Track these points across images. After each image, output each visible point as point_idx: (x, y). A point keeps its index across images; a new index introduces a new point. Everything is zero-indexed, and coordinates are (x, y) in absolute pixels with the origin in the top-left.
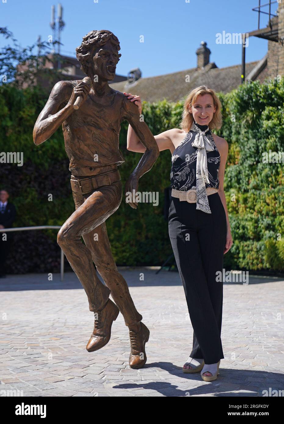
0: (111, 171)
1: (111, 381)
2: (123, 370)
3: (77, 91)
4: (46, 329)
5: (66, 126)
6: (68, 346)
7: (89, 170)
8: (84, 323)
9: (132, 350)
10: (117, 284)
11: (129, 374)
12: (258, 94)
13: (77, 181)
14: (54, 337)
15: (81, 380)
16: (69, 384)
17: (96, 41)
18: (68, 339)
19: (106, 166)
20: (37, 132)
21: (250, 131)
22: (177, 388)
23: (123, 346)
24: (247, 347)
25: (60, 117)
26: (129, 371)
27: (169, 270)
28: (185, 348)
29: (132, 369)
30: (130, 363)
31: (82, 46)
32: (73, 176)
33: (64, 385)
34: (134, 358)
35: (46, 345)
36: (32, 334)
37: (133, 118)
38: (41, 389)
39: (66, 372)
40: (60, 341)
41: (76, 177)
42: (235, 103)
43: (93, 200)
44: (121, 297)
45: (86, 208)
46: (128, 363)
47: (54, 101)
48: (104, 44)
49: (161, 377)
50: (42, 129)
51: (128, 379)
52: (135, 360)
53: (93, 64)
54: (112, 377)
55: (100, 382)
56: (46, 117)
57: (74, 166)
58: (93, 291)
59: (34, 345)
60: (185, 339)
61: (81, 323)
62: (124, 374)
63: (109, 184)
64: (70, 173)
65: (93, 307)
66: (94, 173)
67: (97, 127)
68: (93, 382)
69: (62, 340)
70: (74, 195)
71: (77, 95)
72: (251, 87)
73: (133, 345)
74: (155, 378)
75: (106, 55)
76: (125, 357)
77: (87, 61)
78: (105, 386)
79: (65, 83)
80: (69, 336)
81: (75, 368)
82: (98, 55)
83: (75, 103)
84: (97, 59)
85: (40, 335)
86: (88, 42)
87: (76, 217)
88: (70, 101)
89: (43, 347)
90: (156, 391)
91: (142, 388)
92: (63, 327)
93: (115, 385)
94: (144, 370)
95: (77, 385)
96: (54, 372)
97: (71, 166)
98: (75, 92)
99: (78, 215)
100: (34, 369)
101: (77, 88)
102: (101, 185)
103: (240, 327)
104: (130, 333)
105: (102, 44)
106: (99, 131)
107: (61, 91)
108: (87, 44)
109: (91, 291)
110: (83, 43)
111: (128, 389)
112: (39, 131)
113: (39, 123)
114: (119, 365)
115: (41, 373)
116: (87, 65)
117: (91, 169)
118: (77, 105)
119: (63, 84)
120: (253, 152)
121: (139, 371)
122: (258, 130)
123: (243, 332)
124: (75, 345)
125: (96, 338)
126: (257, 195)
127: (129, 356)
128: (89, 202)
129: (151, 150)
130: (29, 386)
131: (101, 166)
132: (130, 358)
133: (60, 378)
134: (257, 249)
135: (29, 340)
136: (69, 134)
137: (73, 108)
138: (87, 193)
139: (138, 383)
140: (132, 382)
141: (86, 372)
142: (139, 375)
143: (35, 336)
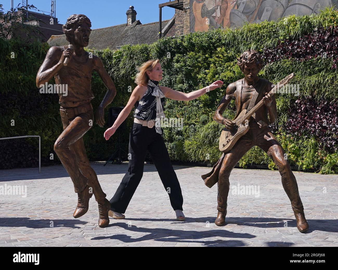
0: (86, 104)
1: (89, 236)
2: (95, 228)
3: (66, 54)
4: (38, 205)
5: (57, 75)
6: (56, 216)
7: (72, 104)
8: (63, 200)
9: (100, 216)
10: (91, 175)
11: (99, 231)
12: (171, 45)
13: (64, 110)
14: (45, 210)
15: (70, 236)
16: (62, 239)
17: (76, 22)
18: (55, 211)
19: (83, 100)
20: (39, 80)
21: (166, 70)
22: (131, 238)
23: (92, 214)
24: (170, 211)
25: (54, 70)
26: (99, 229)
27: (112, 163)
28: (132, 214)
29: (101, 228)
30: (99, 224)
31: (66, 24)
32: (62, 107)
33: (59, 240)
34: (102, 221)
35: (41, 215)
36: (30, 209)
37: (100, 70)
38: (45, 243)
39: (59, 232)
40: (50, 213)
41: (64, 108)
42: (155, 51)
43: (76, 123)
44: (93, 183)
45: (72, 128)
46: (98, 224)
47: (49, 60)
48: (81, 23)
49: (120, 232)
50: (42, 78)
51: (99, 234)
52: (102, 222)
53: (74, 37)
54: (89, 234)
55: (82, 237)
56: (44, 70)
57: (63, 101)
58: (77, 180)
59: (33, 216)
60: (131, 208)
61: (61, 200)
62: (96, 231)
63: (85, 112)
64: (60, 105)
65: (77, 190)
66: (76, 105)
67: (78, 76)
68: (78, 237)
69: (51, 212)
70: (62, 119)
71: (65, 57)
72: (166, 41)
73: (101, 213)
74: (116, 232)
75: (82, 30)
76: (95, 221)
77: (70, 34)
78: (85, 239)
79: (56, 48)
80: (56, 209)
81: (64, 229)
82: (78, 31)
83: (65, 62)
84: (77, 33)
85: (35, 210)
86: (71, 22)
87: (66, 134)
88: (60, 60)
89: (39, 217)
90: (118, 240)
91: (109, 239)
92: (49, 204)
93: (92, 238)
94: (109, 228)
95: (68, 239)
96: (51, 232)
97: (60, 101)
98: (64, 55)
99: (67, 132)
100: (37, 231)
101: (66, 52)
102: (81, 113)
103: (165, 199)
104: (99, 206)
105: (80, 24)
106: (79, 79)
107: (53, 53)
108: (70, 23)
109: (76, 180)
110: (67, 22)
111: (100, 240)
112: (41, 79)
113: (40, 74)
114: (92, 226)
115: (42, 233)
116: (70, 36)
117: (74, 103)
118: (66, 63)
119: (55, 49)
120: (168, 84)
121: (105, 229)
122: (171, 69)
123: (166, 202)
124: (60, 215)
125: (79, 209)
126: (170, 112)
127: (98, 220)
128: (73, 124)
129: (111, 90)
130: (36, 241)
131: (81, 101)
132: (99, 221)
133: (56, 235)
134: (171, 147)
135: (28, 213)
136: (59, 81)
137: (63, 65)
138: (71, 118)
139: (106, 236)
140: (102, 236)
141: (72, 231)
142: (105, 231)
143: (32, 210)
